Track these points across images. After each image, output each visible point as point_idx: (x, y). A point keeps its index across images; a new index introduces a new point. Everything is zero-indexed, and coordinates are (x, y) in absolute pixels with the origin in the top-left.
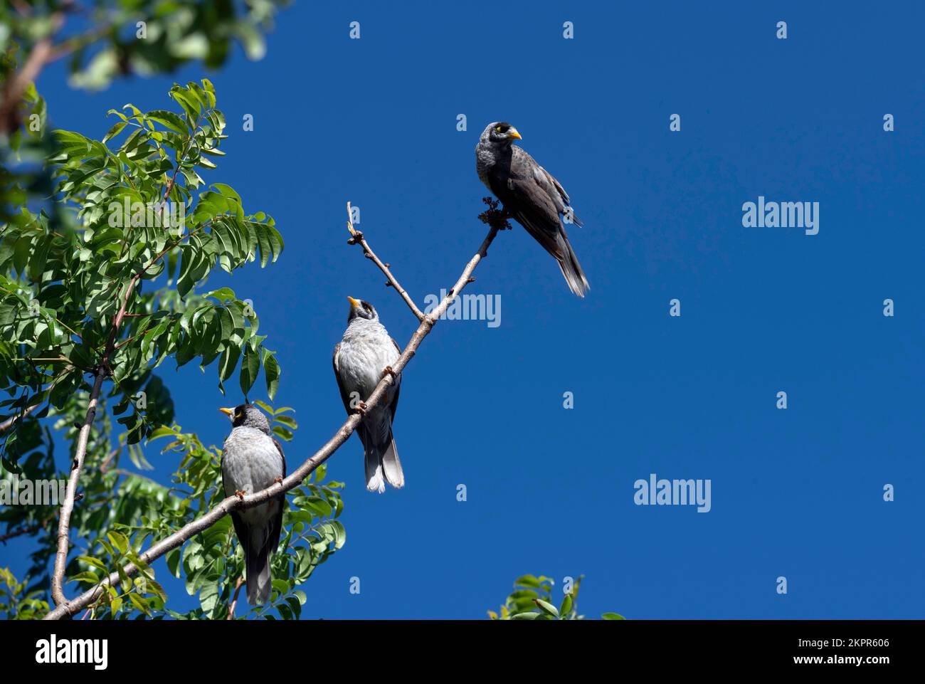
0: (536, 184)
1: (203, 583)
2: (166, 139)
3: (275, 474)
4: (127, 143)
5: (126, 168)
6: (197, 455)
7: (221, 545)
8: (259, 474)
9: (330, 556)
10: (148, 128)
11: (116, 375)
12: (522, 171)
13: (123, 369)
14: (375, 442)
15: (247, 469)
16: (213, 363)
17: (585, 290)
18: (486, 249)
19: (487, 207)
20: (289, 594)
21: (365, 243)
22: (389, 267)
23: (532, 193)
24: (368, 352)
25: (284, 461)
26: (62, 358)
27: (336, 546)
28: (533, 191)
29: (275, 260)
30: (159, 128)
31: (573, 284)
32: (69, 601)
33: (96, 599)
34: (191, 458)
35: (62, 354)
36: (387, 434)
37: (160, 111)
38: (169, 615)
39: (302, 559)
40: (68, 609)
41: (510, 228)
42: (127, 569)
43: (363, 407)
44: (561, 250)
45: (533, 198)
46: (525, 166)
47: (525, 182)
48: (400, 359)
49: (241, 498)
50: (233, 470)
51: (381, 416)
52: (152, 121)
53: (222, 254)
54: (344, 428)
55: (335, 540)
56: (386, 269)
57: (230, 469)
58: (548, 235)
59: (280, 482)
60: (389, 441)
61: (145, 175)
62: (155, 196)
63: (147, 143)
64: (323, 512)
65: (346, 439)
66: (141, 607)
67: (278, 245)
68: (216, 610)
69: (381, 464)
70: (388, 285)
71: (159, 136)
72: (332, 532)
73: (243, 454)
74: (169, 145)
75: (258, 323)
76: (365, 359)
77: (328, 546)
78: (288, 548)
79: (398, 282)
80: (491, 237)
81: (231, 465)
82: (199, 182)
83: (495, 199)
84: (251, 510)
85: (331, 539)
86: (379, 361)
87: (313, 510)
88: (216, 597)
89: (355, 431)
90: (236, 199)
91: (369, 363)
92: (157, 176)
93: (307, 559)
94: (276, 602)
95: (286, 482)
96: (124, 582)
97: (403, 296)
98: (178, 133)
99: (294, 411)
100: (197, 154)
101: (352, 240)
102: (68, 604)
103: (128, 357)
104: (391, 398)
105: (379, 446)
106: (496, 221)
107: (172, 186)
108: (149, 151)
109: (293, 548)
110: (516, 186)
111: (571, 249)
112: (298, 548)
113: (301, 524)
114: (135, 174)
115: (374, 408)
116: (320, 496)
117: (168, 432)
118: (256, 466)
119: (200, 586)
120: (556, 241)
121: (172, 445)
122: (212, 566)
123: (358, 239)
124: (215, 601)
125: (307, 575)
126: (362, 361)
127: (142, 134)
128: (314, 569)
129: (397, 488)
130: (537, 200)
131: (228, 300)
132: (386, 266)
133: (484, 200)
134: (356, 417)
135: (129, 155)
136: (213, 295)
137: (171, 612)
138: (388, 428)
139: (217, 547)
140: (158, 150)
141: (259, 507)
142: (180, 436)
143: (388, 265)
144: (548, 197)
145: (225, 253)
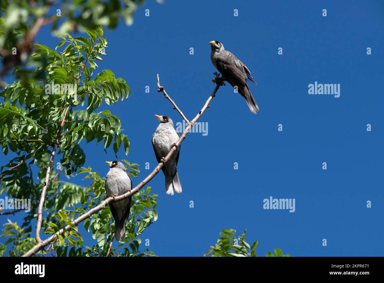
0: (236, 67)
1: (99, 234)
2: (82, 48)
3: (128, 187)
4: (66, 49)
5: (65, 60)
6: (97, 181)
7: (106, 219)
8: (121, 187)
9: (151, 224)
10: (74, 43)
11: (61, 147)
12: (230, 61)
13: (64, 144)
14: (170, 174)
15: (116, 185)
16: (102, 141)
17: (257, 111)
18: (215, 94)
19: (215, 76)
20: (134, 239)
21: (164, 91)
22: (174, 101)
23: (234, 71)
24: (166, 137)
25: (131, 182)
26: (39, 140)
27: (154, 220)
28: (235, 70)
29: (127, 97)
30: (79, 44)
31: (252, 108)
32: (42, 241)
33: (54, 240)
34: (95, 182)
35: (39, 138)
36: (174, 170)
37: (79, 37)
38: (85, 248)
39: (140, 225)
40: (42, 244)
41: (225, 85)
42: (67, 227)
43: (164, 160)
44: (247, 94)
45: (235, 73)
46: (231, 59)
47: (232, 67)
48: (179, 140)
49: (114, 198)
50: (110, 185)
51: (172, 163)
52: (76, 41)
53: (106, 97)
54: (156, 169)
55: (153, 218)
56: (173, 102)
57: (109, 185)
58: (241, 88)
59: (130, 191)
60: (175, 173)
61: (73, 64)
62: (78, 72)
63: (74, 50)
64: (149, 206)
65: (157, 173)
66: (73, 244)
67: (128, 91)
68: (104, 246)
69: (172, 183)
70: (174, 109)
71: (79, 47)
72: (152, 214)
73: (115, 179)
74: (83, 51)
75: (121, 124)
76: (165, 140)
77: (150, 220)
78: (134, 220)
79: (179, 108)
80: (217, 89)
81: (110, 183)
82: (96, 66)
83: (218, 72)
84: (118, 203)
85: (152, 217)
86: (170, 141)
87: (145, 205)
88: (104, 240)
89: (161, 169)
90: (113, 76)
91: (166, 142)
92: (78, 63)
93: (142, 225)
94: (129, 242)
95: (132, 191)
96: (65, 232)
97: (180, 114)
98: (87, 46)
99: (139, 165)
100: (95, 55)
101: (159, 90)
102: (42, 242)
103: (66, 139)
104: (176, 156)
105: (171, 176)
106: (219, 82)
107: (84, 68)
108: (75, 53)
109: (136, 220)
110: (228, 68)
111: (251, 94)
112: (138, 220)
113: (140, 211)
114: (69, 63)
115: (168, 160)
116: (148, 200)
117: (86, 170)
118: (120, 184)
119: (98, 236)
120: (244, 91)
121: (88, 177)
122: (103, 227)
123: (162, 90)
124: (104, 242)
125: (141, 231)
126: (163, 141)
127: (72, 46)
128: (145, 229)
129: (179, 193)
130: (237, 74)
131: (108, 115)
132: (173, 101)
133: (214, 73)
134: (161, 164)
135: (66, 55)
136: (101, 113)
137: (86, 246)
138: (175, 168)
139: (105, 220)
140: (78, 52)
141: (121, 202)
142: (91, 173)
143: (174, 100)
144: (241, 72)
145: (107, 97)
